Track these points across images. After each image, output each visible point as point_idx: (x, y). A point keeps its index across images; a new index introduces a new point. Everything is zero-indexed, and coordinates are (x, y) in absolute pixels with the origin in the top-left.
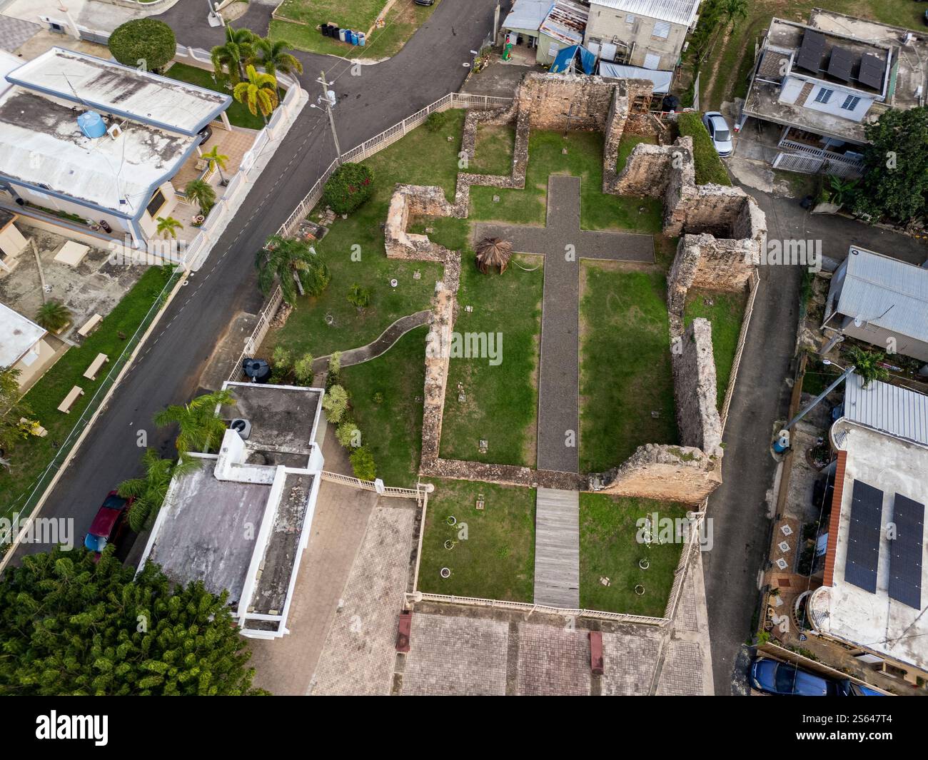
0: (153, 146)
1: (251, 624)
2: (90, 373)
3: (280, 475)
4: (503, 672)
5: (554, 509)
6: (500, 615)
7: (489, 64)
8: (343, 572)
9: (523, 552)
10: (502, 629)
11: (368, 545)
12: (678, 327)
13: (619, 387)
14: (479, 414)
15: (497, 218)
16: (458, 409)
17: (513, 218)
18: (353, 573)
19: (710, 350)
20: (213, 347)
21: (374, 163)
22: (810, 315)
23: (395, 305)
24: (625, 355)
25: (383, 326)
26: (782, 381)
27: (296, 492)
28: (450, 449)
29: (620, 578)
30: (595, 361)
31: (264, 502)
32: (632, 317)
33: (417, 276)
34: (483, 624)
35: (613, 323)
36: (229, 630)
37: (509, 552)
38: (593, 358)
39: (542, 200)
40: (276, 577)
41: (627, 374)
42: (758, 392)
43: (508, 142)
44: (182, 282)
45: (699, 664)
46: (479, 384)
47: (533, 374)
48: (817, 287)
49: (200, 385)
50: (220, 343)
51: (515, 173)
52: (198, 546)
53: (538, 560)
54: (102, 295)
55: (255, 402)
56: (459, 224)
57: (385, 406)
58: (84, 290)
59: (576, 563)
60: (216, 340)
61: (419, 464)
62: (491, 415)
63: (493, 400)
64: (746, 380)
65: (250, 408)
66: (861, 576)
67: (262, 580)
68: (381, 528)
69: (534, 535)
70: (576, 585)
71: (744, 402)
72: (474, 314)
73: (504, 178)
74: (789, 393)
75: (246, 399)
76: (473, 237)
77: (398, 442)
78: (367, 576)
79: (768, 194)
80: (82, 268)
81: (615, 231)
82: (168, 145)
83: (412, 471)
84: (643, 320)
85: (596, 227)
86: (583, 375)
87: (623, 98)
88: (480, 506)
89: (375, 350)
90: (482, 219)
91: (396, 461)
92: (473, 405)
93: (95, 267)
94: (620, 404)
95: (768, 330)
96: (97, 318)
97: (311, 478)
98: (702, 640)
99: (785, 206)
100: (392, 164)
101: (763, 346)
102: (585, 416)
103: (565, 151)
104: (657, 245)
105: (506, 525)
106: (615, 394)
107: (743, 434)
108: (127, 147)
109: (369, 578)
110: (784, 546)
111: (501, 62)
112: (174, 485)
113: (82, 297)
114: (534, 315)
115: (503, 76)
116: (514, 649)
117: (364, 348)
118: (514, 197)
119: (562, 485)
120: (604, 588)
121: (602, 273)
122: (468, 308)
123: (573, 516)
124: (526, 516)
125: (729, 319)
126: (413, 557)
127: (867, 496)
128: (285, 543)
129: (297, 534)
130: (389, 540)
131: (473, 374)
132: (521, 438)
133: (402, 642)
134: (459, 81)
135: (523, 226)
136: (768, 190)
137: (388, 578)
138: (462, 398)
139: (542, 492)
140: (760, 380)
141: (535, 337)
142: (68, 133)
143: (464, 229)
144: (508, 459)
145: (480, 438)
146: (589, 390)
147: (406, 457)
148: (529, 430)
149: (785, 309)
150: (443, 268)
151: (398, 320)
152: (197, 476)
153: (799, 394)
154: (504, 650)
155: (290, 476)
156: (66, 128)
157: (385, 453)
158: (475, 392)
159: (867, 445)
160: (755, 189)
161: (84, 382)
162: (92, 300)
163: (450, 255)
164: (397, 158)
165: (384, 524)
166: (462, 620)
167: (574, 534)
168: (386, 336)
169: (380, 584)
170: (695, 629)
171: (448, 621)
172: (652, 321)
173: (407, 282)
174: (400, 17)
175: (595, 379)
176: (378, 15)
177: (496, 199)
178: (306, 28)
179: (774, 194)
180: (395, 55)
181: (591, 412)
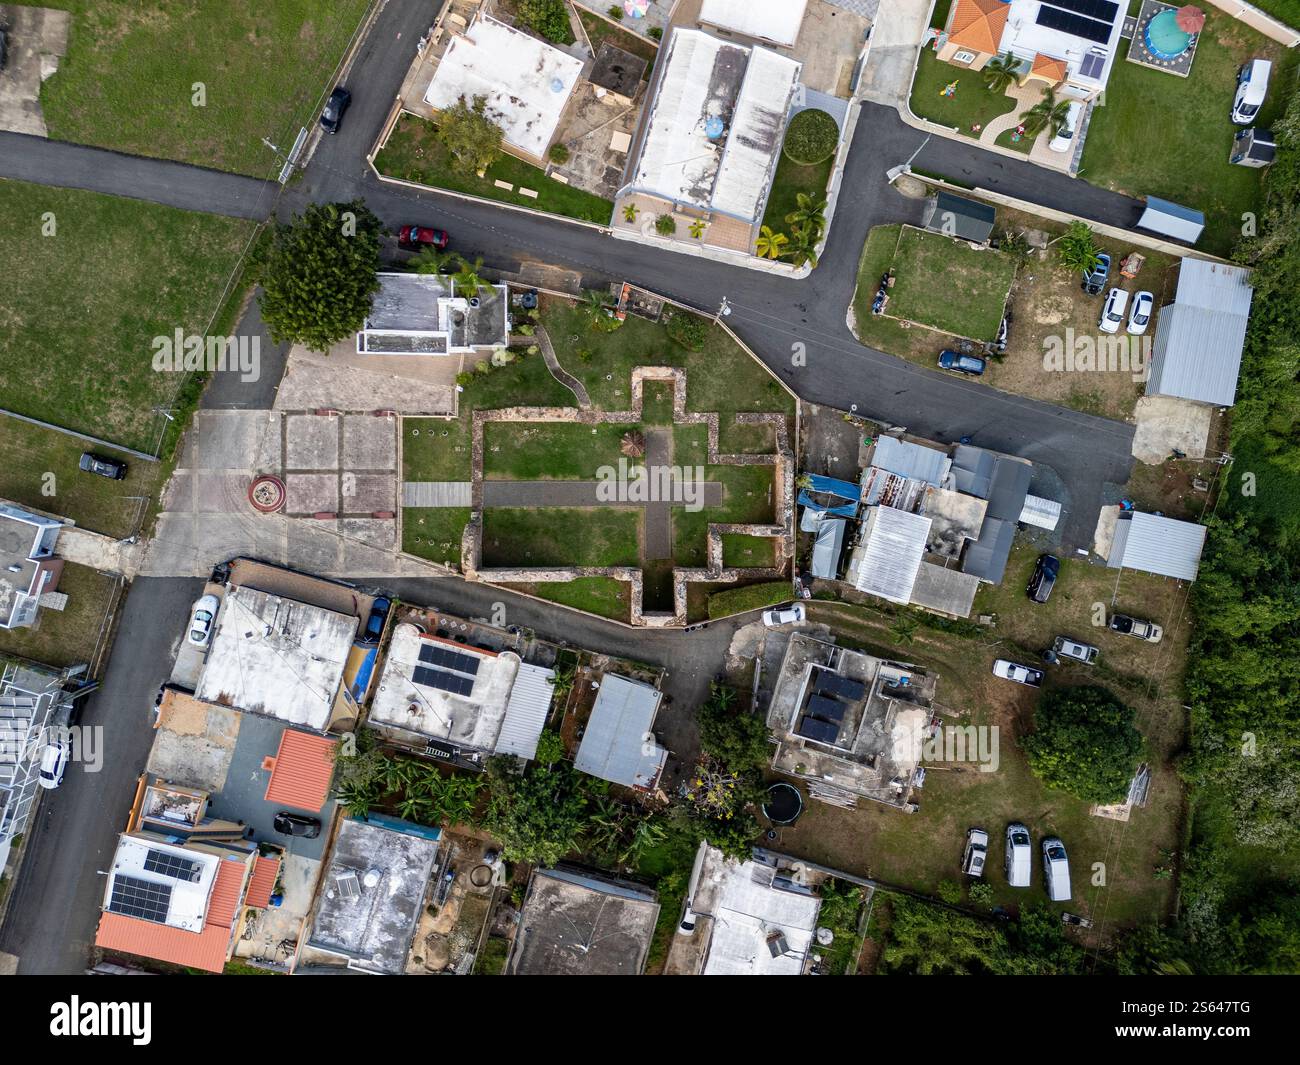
0: (703, 179)
1: (362, 337)
2: (523, 191)
3: (446, 332)
4: (370, 467)
5: (460, 492)
6: (396, 464)
7: (858, 428)
8: (412, 375)
9: (433, 476)
10: (391, 466)
11: (429, 387)
12: (596, 573)
13: (546, 532)
14: (517, 444)
15: (676, 446)
16: (519, 431)
17: (676, 456)
18: (412, 381)
19: (547, 580)
20: (552, 264)
21: (729, 346)
22: (620, 666)
23: (593, 381)
24: (570, 536)
25: (575, 374)
26: (563, 638)
27: (438, 345)
28: (492, 428)
29: (424, 530)
30: (564, 517)
31: (428, 329)
32: (599, 542)
33: (617, 393)
34: (392, 455)
35: (594, 529)
36: (357, 327)
37: (432, 467)
38: (565, 516)
40: (387, 344)
41: (556, 539)
42: (554, 624)
43: (757, 449)
44: (601, 229)
45: (385, 571)
46: (538, 443)
47: (549, 477)
48: (645, 674)
49: (524, 264)
50: (555, 268)
51: (721, 457)
52: (400, 299)
53: (430, 484)
54: (586, 176)
55: (495, 307)
56: (668, 416)
57: (515, 385)
58: (591, 162)
59: (430, 505)
60: (557, 264)
61: (479, 410)
62: (517, 451)
63: (528, 452)
64: (561, 614)
65: (491, 305)
66: (426, 653)
67: (384, 337)
68: (439, 393)
69: (444, 481)
70: (418, 505)
71: (545, 612)
72: (592, 436)
73: (716, 448)
74: (555, 642)
75: (497, 301)
76: (657, 429)
77: (493, 395)
78: (412, 389)
79: (728, 650)
80: (609, 153)
81: (672, 531)
82: (705, 190)
83: (475, 407)
84: (599, 550)
85: (674, 519)
86: (551, 510)
87: (769, 531)
88: (457, 449)
89: (557, 372)
90: (674, 435)
91: (480, 396)
92: (523, 440)
93: (612, 163)
94: (534, 533)
95: (602, 634)
96: (565, 180)
97: (444, 351)
98: (397, 574)
99: (717, 661)
100: (729, 360)
101: (587, 629)
102: (522, 510)
103: (749, 494)
104: (665, 561)
105: (448, 465)
106: (541, 530)
108: (699, 160)
109: (411, 390)
110: (454, 624)
111: (862, 438)
112: (432, 276)
113: (585, 163)
115: (842, 440)
116: (382, 472)
117: (557, 364)
118: (699, 458)
119: (474, 497)
120: (417, 520)
121: (634, 523)
122: (594, 431)
123: (456, 503)
124: (453, 476)
125: (607, 608)
126: (425, 414)
127: (472, 665)
128: (406, 345)
129: (411, 350)
130: (432, 398)
131: (545, 438)
132: (504, 471)
133: (378, 413)
134: (832, 404)
136: (732, 651)
137: (412, 401)
138: (526, 432)
139: (469, 485)
140: (562, 624)
141: (577, 478)
142: (709, 110)
143: (662, 422)
144: (488, 464)
145: (500, 446)
146: (541, 513)
147: (484, 402)
148: (509, 476)
149: (621, 648)
150: (626, 410)
151: (581, 384)
152: (439, 288)
153: (556, 646)
154: (381, 467)
155: (445, 339)
156: (715, 108)
157: (485, 389)
158: (532, 441)
159: (506, 672)
160: (731, 641)
161: (516, 188)
162: (582, 171)
163: (637, 414)
164: (736, 364)
165: (441, 394)
166: (393, 444)
167: (446, 504)
168: (568, 378)
169: (408, 397)
170: (403, 570)
171: (392, 436)
172: (598, 556)
173: (612, 386)
174: (919, 341)
175: (550, 517)
176: (914, 320)
177: (695, 444)
178: (890, 259)
179: (729, 655)
180: (862, 344)
181: (525, 514)
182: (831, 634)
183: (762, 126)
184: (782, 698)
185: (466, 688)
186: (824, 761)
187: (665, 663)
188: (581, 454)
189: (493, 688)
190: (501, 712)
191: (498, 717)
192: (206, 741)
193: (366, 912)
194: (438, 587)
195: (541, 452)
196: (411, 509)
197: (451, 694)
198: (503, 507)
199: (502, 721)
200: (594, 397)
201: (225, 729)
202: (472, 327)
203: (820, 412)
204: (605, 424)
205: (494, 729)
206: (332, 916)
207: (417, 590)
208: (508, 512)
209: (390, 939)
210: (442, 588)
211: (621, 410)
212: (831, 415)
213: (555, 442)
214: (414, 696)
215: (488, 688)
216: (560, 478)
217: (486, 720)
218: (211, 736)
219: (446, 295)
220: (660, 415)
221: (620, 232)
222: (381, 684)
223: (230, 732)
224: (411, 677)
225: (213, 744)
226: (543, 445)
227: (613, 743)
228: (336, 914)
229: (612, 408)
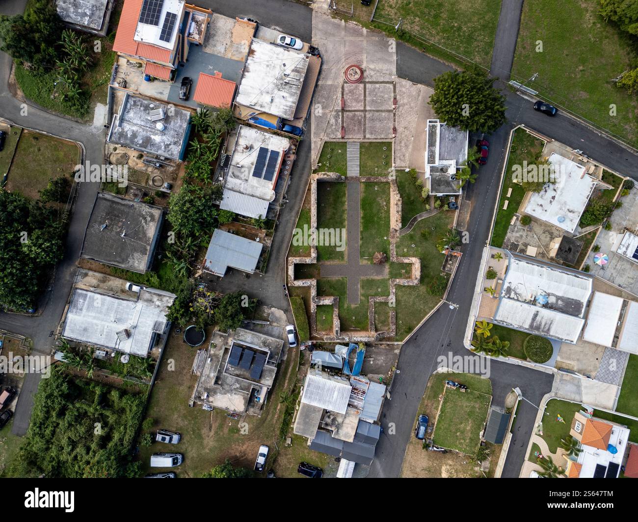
0: (516, 294)
1: (436, 122)
2: (507, 202)
3: (438, 163)
4: (367, 125)
5: (354, 170)
6: (369, 139)
7: (388, 374)
8: (413, 146)
9: (363, 157)
10: (368, 136)
11: (407, 155)
13: (334, 214)
14: (379, 199)
15: (378, 280)
16: (385, 200)
17: (373, 280)
18: (411, 147)
20: (470, 217)
21: (429, 307)
22: (265, 252)
23: (411, 237)
25: (414, 229)
26: (280, 223)
27: (431, 160)
28: (387, 186)
29: (335, 152)
31: (440, 155)
33: (405, 250)
34: (373, 137)
36: (442, 120)
37: (367, 156)
39: (363, 292)
40: (432, 134)
41: (331, 219)
42: (288, 217)
43: (377, 322)
44: (488, 242)
45: (315, 133)
46: (379, 210)
47: (362, 215)
48: (261, 265)
49: (470, 202)
50: (468, 218)
51: (373, 303)
52: (455, 141)
53: (359, 155)
54: (514, 234)
55: (450, 188)
56: (394, 275)
57: (409, 198)
58: (521, 236)
59: (348, 155)
60: (470, 219)
61: (396, 180)
62: (375, 199)
63: (374, 205)
65: (451, 186)
66: (275, 154)
67: (435, 133)
68: (405, 160)
69: (360, 162)
70: (348, 149)
71: (293, 214)
72: (383, 237)
73: (377, 301)
74: (278, 219)
75: (453, 189)
76: (387, 269)
78: (407, 146)
79: (273, 307)
80: (526, 245)
81: (335, 278)
82: (510, 295)
83: (398, 178)
85: (341, 279)
86: (345, 216)
87: (337, 329)
88: (376, 169)
89: (415, 219)
90: (384, 279)
92: (381, 202)
93: (521, 247)
94: (334, 208)
95: (282, 242)
96: (512, 223)
97: (428, 163)
98: (313, 139)
99: (268, 302)
100: (422, 307)
101: (285, 235)
102: (345, 202)
103: (354, 318)
104: (319, 274)
105: (368, 164)
106: (335, 211)
107: (295, 202)
108: (525, 292)
109: (406, 146)
110: (288, 168)
111: (382, 376)
112: (466, 157)
113: (521, 233)
114: (362, 239)
115: (381, 366)
116: (364, 131)
117: (419, 219)
118: (372, 292)
119: (352, 178)
120: (340, 149)
121: (339, 259)
122: (386, 238)
123: (349, 168)
124: (362, 167)
126: (394, 153)
127: (268, 177)
128: (432, 144)
129: (429, 146)
130: (402, 157)
131: (382, 213)
132: (365, 192)
133: (395, 130)
134: (400, 360)
135: (368, 277)
136: (273, 309)
137: (401, 146)
138: (385, 203)
139: (358, 175)
140: (287, 222)
141: (362, 230)
142: (551, 297)
143: (390, 273)
144: (369, 185)
145: (378, 191)
146: (344, 211)
147: (401, 182)
148: (362, 195)
149: (275, 252)
150: (397, 254)
151: (410, 232)
152: (461, 161)
153: (276, 219)
154: (367, 131)
155: (434, 163)
156: (552, 300)
157: (407, 183)
158: (381, 207)
159: (264, 194)
160: (278, 309)
161: (508, 199)
162: (517, 232)
163: (395, 260)
164: (420, 311)
165: (404, 161)
166: (379, 137)
167: (348, 164)
168: (413, 225)
169: (403, 144)
170: (315, 142)
171: (383, 136)
173: (409, 247)
174: (432, 405)
175: (341, 216)
176: (444, 402)
177: (379, 290)
178: (474, 389)
179: (271, 307)
180: (431, 376)
181: (343, 203)
182: (282, 360)
183: (543, 324)
184: (250, 336)
185: (257, 174)
186: (218, 358)
187: (267, 275)
188: (374, 232)
189: (257, 188)
190: (244, 192)
191: (242, 190)
192: (229, 44)
193: (143, 123)
194: (307, 159)
195: (375, 211)
196: (346, 146)
197: (254, 166)
198: (346, 192)
199: (240, 192)
200: (403, 239)
201: (235, 53)
202: (440, 177)
203: (396, 354)
204: (389, 243)
205: (236, 188)
206: (141, 106)
207: (305, 149)
208: (345, 194)
209: (129, 136)
210: (305, 162)
211: (397, 252)
212: (394, 360)
213: (380, 218)
214: (253, 148)
215: (257, 185)
216: (362, 221)
217: (241, 184)
218: (231, 46)
219: (457, 163)
220: (394, 272)
221: (487, 251)
222: (259, 132)
223: (233, 55)
224: (262, 146)
225: (227, 46)
226: (378, 212)
227: (228, 249)
228: (142, 108)
229: (397, 247)
